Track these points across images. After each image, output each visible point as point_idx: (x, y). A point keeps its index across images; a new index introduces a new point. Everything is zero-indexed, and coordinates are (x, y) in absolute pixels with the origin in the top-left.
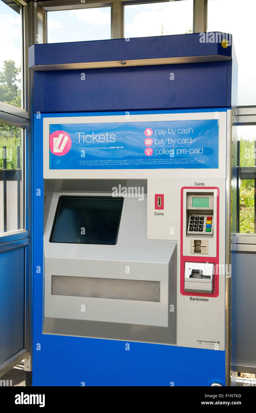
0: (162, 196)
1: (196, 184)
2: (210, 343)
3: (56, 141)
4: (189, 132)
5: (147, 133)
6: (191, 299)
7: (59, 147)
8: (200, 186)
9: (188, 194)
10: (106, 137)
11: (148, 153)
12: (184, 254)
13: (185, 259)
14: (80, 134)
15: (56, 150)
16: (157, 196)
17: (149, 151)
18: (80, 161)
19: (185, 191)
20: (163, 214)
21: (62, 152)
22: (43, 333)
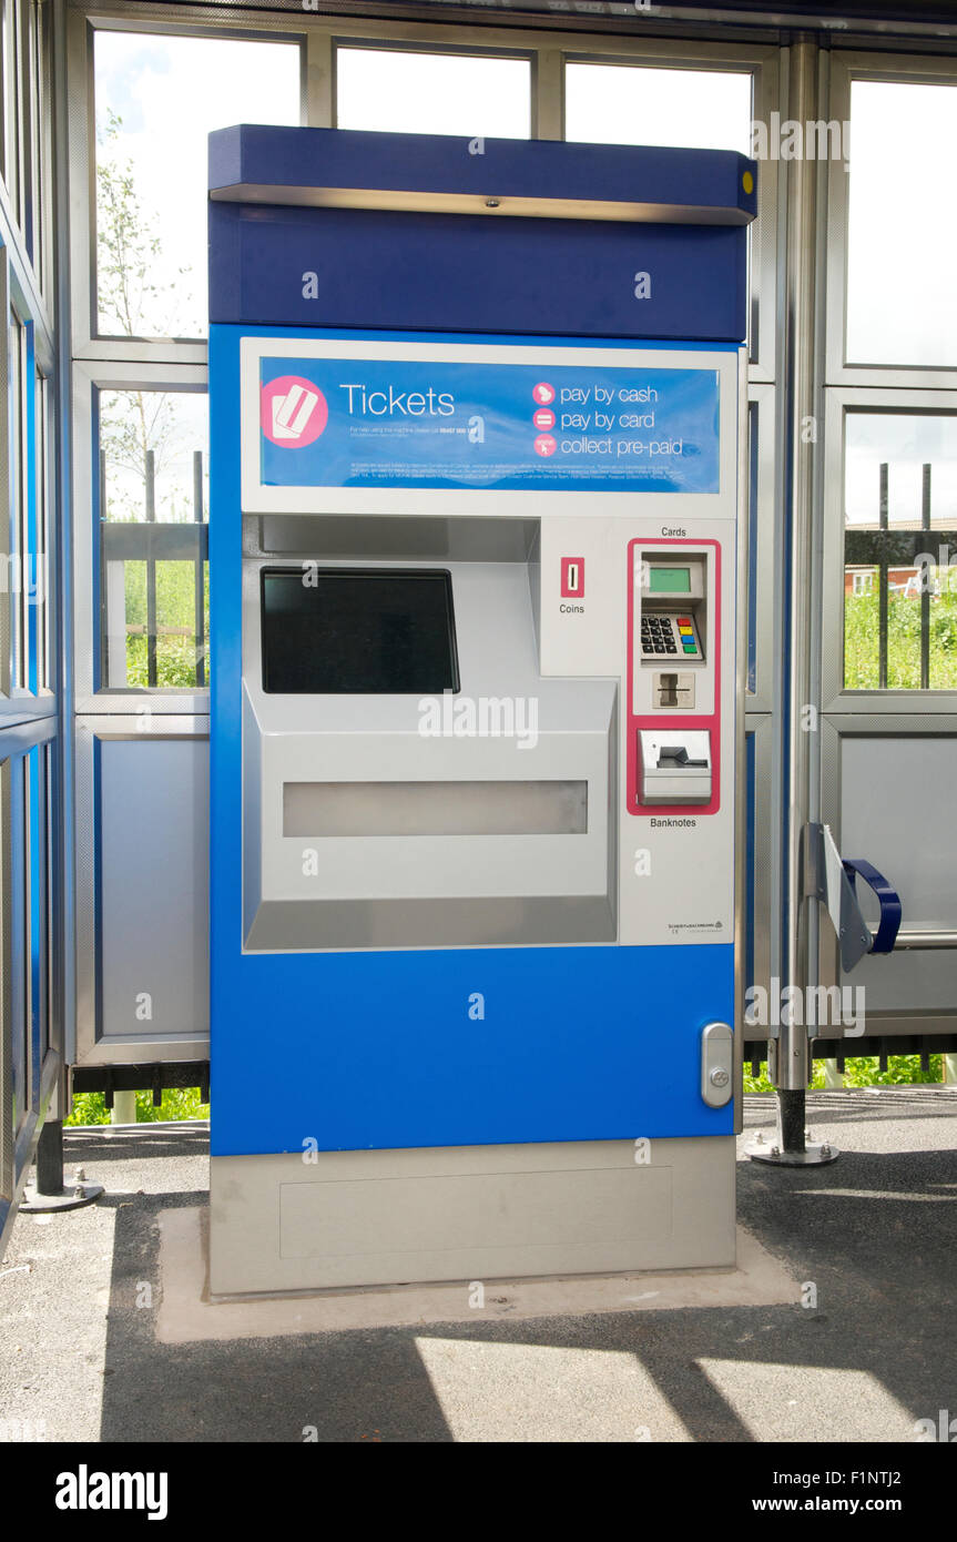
0: (580, 562)
1: (665, 532)
2: (701, 928)
3: (282, 405)
4: (648, 399)
5: (540, 396)
6: (653, 823)
7: (290, 424)
8: (676, 537)
9: (646, 557)
10: (427, 399)
11: (544, 449)
12: (635, 713)
13: (638, 724)
14: (353, 389)
15: (280, 432)
16: (566, 562)
17: (545, 442)
18: (353, 465)
19: (639, 549)
20: (582, 610)
21: (298, 436)
22: (244, 952)
